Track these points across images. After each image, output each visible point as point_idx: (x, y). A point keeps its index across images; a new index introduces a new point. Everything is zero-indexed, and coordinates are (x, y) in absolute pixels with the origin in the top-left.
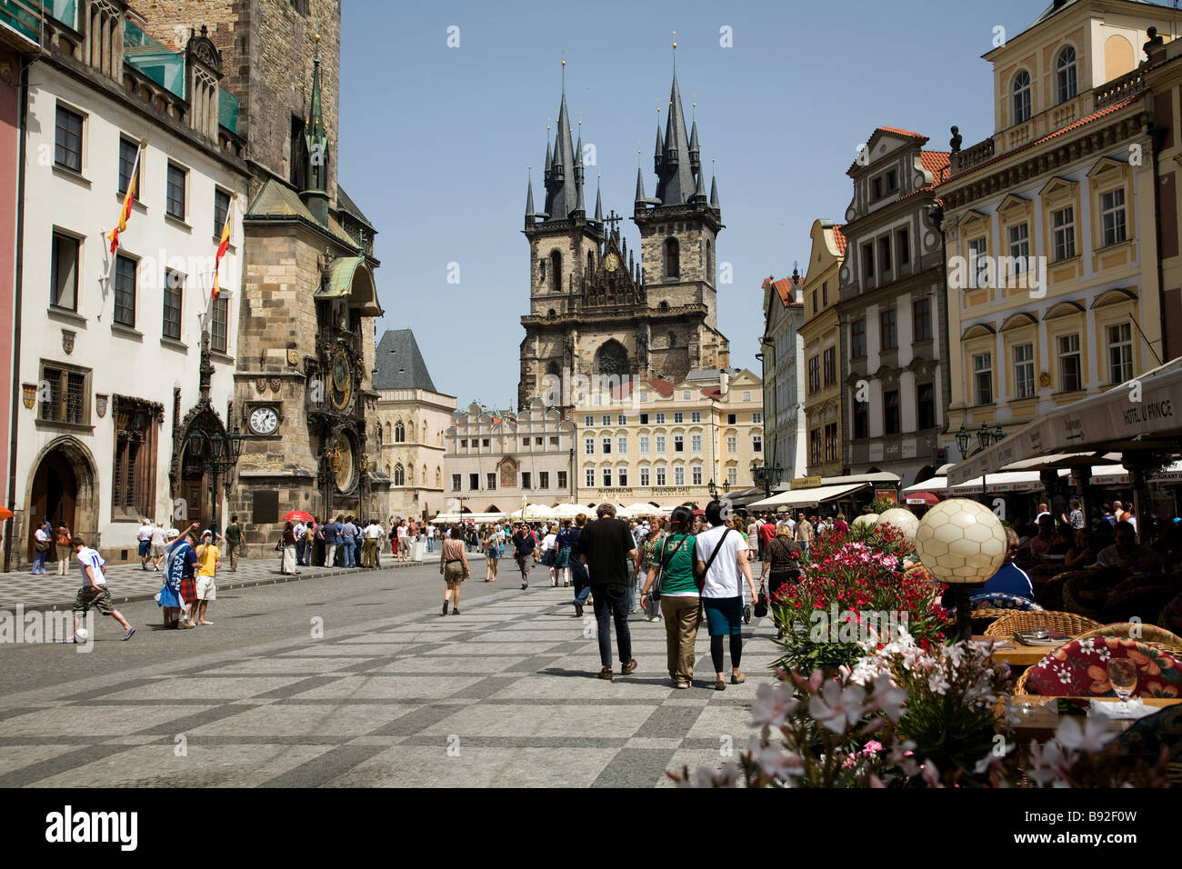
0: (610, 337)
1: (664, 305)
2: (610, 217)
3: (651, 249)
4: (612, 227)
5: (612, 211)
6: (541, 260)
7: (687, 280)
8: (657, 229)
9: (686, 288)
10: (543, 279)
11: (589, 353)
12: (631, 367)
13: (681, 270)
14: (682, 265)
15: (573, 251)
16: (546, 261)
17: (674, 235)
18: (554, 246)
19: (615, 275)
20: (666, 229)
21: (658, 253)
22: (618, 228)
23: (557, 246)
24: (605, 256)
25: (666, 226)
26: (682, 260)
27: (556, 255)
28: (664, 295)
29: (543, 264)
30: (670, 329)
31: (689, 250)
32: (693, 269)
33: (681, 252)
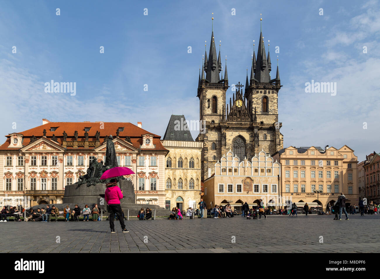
0: (239, 134)
1: (262, 123)
2: (238, 85)
3: (257, 100)
4: (239, 89)
5: (239, 82)
6: (208, 99)
7: (272, 114)
8: (259, 92)
9: (271, 116)
10: (209, 107)
11: (230, 140)
12: (248, 147)
13: (269, 110)
14: (270, 107)
15: (223, 97)
16: (210, 100)
17: (266, 95)
18: (214, 94)
19: (241, 109)
20: (263, 92)
21: (260, 101)
22: (242, 90)
23: (215, 94)
24: (236, 100)
25: (263, 91)
26: (270, 105)
27: (215, 98)
28: (262, 118)
29: (209, 101)
30: (264, 133)
31: (273, 102)
32: (274, 110)
33: (269, 102)
